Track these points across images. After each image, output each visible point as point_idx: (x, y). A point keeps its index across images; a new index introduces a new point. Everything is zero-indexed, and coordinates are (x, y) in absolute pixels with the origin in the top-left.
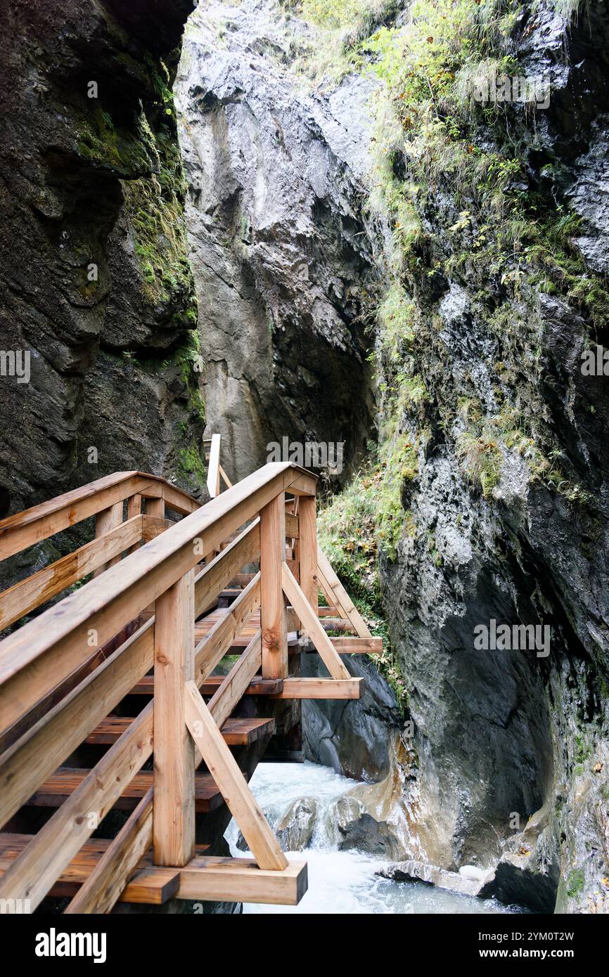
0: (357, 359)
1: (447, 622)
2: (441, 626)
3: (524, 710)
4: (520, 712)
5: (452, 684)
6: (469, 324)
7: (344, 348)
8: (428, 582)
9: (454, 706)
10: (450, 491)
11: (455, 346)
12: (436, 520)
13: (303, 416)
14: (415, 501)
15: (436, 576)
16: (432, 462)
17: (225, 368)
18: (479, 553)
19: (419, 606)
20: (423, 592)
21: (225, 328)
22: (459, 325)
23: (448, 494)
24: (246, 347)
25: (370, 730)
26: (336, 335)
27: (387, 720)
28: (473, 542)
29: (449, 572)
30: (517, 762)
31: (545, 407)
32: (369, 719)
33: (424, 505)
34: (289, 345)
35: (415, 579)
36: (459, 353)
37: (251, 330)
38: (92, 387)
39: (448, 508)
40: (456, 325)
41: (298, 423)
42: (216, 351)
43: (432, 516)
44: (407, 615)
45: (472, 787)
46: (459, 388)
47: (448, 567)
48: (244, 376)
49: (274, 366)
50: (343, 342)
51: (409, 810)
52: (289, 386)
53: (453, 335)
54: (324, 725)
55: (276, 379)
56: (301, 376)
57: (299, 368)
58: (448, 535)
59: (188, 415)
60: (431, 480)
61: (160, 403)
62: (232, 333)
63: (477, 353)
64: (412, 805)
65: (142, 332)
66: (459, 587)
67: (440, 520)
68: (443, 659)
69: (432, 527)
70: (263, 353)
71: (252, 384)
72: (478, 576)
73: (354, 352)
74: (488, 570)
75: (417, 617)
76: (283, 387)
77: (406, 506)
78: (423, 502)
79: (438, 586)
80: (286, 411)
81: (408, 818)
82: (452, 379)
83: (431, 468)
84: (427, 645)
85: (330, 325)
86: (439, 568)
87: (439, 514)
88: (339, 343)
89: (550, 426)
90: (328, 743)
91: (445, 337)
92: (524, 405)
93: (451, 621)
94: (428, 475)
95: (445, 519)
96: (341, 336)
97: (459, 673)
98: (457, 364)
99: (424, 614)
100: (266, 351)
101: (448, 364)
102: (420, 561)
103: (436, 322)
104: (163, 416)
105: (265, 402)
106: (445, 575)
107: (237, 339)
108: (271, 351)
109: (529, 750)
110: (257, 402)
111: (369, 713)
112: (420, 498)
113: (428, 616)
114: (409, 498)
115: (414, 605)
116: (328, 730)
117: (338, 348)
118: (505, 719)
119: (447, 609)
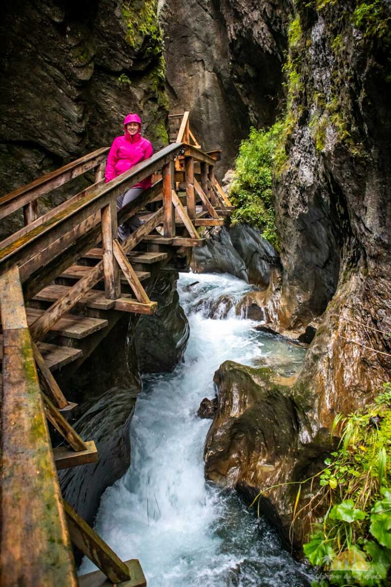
0: (278, 59)
1: (299, 216)
2: (297, 217)
3: (332, 261)
4: (330, 262)
5: (300, 246)
6: (323, 45)
7: (270, 51)
8: (293, 195)
9: (300, 256)
10: (308, 145)
11: (316, 59)
12: (300, 161)
13: (247, 95)
14: (292, 150)
15: (297, 192)
16: (302, 128)
17: (204, 65)
18: (316, 180)
19: (288, 207)
20: (290, 200)
21: (203, 39)
22: (319, 45)
23: (307, 147)
24: (215, 51)
25: (263, 267)
26: (266, 43)
27: (271, 262)
28: (314, 175)
29: (302, 190)
30: (326, 284)
31: (350, 101)
32: (263, 261)
33: (295, 153)
34: (240, 50)
35: (287, 193)
36: (318, 63)
37: (217, 40)
38: (106, 94)
39: (306, 155)
40: (317, 45)
41: (243, 100)
42: (198, 54)
43: (298, 159)
44: (283, 211)
45: (304, 295)
46: (316, 86)
47: (302, 187)
48: (214, 70)
49: (230, 63)
50: (270, 48)
51: (275, 303)
52: (239, 77)
53: (316, 51)
54: (242, 264)
55: (232, 73)
56: (247, 70)
57: (246, 65)
58: (304, 170)
59: (158, 106)
60: (300, 139)
61: (140, 102)
62: (207, 42)
63: (326, 64)
64: (277, 301)
65: (129, 62)
66: (306, 199)
67: (302, 162)
68: (297, 234)
69: (298, 165)
70: (224, 55)
71: (219, 75)
72: (315, 193)
73: (277, 54)
74: (320, 190)
75: (287, 213)
76: (235, 76)
77: (287, 153)
78: (295, 151)
79: (297, 197)
80: (238, 93)
81: (274, 307)
82: (313, 79)
83: (300, 131)
84: (290, 227)
85: (263, 37)
86: (298, 187)
87: (302, 158)
88: (268, 49)
89: (352, 112)
90: (244, 272)
91: (312, 52)
92: (342, 99)
93: (301, 215)
94: (299, 136)
95: (304, 161)
96: (269, 44)
97: (303, 242)
98: (317, 70)
99: (291, 212)
100: (226, 54)
101: (312, 70)
102: (290, 183)
103: (308, 43)
104: (142, 109)
105: (226, 86)
106: (301, 191)
107: (209, 46)
108: (229, 54)
109: (332, 279)
110: (221, 86)
111: (263, 259)
112: (294, 148)
113: (292, 212)
114: (289, 148)
115: (286, 206)
116: (244, 267)
117: (267, 52)
118: (323, 264)
119: (300, 209)
